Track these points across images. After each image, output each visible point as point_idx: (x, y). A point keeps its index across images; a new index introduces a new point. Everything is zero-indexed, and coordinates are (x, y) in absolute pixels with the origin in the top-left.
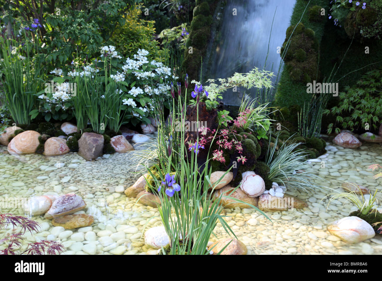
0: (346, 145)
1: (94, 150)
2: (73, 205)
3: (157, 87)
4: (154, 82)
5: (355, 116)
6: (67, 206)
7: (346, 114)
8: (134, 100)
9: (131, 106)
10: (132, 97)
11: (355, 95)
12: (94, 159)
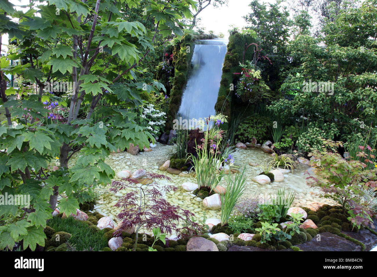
0: (241, 147)
1: (137, 150)
2: (143, 174)
3: (159, 121)
4: (158, 119)
5: (246, 135)
6: (141, 174)
7: (242, 134)
8: (151, 127)
9: (151, 130)
10: (151, 125)
11: (245, 127)
12: (137, 155)
